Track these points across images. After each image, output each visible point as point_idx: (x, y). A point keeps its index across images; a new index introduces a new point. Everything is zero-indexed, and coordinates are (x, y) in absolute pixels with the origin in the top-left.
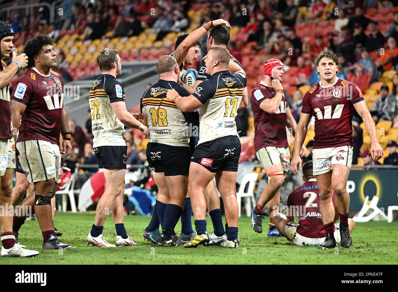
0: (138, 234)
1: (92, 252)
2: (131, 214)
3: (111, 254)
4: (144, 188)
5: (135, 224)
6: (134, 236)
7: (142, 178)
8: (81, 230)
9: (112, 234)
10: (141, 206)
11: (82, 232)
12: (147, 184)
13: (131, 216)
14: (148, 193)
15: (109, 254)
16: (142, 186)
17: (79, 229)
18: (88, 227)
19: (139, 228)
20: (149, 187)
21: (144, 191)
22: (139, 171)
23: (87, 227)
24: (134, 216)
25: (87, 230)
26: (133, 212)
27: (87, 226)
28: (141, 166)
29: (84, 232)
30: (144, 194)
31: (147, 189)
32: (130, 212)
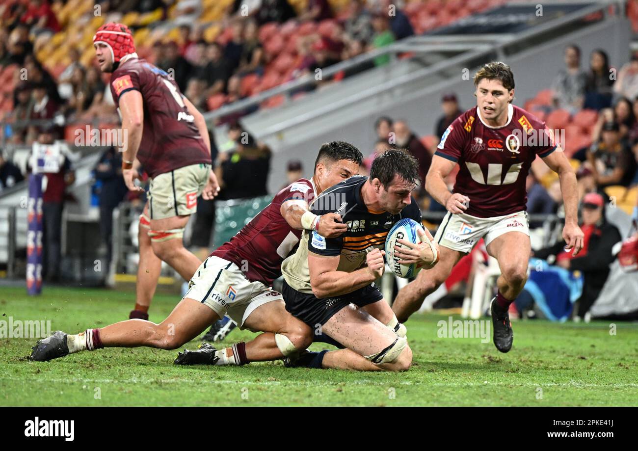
0: (540, 359)
1: (443, 393)
2: (526, 317)
3: (484, 398)
4: (555, 263)
5: (534, 338)
6: (533, 362)
7: (553, 242)
8: (420, 347)
9: (485, 357)
10: (549, 301)
11: (423, 351)
12: (562, 255)
13: (525, 320)
14: (563, 274)
15: (480, 400)
16: (551, 259)
17: (417, 346)
18: (436, 342)
19: (544, 347)
20: (565, 262)
21: (555, 269)
22: (547, 226)
23: (432, 342)
24: (532, 322)
25: (433, 347)
26: (531, 313)
27: (435, 340)
28: (551, 218)
29: (428, 352)
30: (556, 276)
31: (561, 266)
32: (524, 313)
